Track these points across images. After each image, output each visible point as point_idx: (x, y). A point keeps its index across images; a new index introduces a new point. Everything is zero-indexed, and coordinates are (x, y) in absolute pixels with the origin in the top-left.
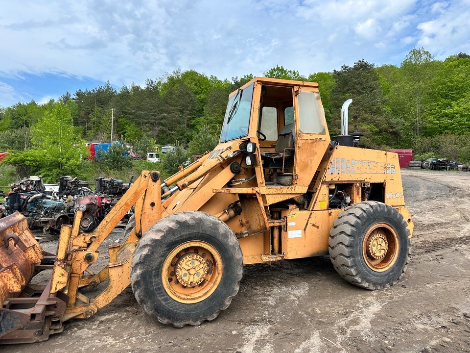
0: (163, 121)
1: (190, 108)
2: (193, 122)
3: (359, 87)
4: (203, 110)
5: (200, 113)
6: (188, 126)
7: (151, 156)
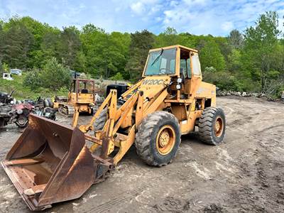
0: (7, 51)
1: (29, 43)
2: (31, 53)
3: (144, 45)
4: (39, 46)
5: (38, 47)
6: (27, 55)
7: (6, 76)
